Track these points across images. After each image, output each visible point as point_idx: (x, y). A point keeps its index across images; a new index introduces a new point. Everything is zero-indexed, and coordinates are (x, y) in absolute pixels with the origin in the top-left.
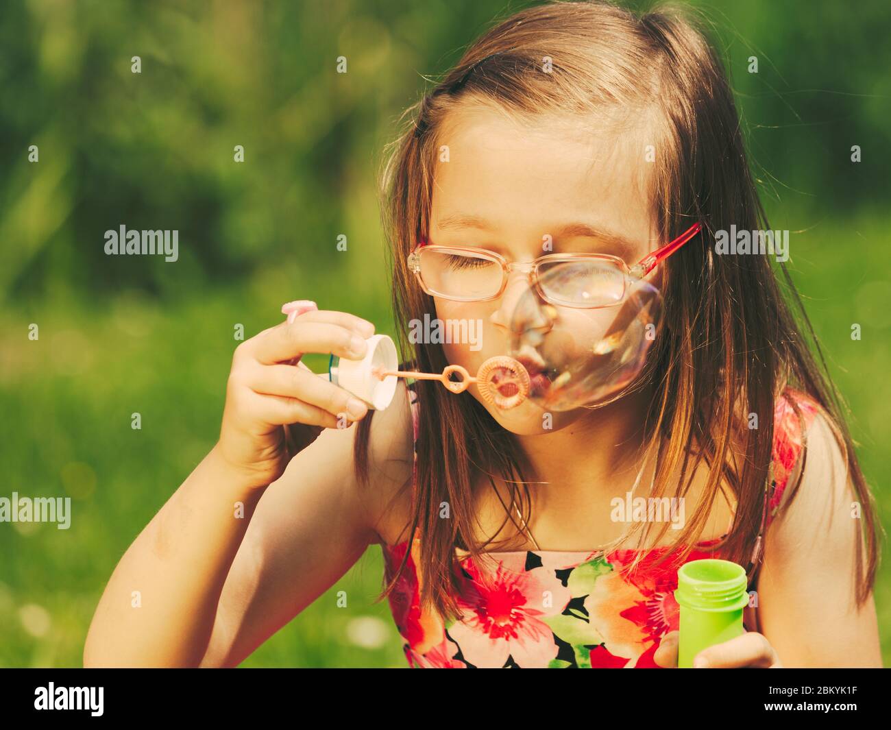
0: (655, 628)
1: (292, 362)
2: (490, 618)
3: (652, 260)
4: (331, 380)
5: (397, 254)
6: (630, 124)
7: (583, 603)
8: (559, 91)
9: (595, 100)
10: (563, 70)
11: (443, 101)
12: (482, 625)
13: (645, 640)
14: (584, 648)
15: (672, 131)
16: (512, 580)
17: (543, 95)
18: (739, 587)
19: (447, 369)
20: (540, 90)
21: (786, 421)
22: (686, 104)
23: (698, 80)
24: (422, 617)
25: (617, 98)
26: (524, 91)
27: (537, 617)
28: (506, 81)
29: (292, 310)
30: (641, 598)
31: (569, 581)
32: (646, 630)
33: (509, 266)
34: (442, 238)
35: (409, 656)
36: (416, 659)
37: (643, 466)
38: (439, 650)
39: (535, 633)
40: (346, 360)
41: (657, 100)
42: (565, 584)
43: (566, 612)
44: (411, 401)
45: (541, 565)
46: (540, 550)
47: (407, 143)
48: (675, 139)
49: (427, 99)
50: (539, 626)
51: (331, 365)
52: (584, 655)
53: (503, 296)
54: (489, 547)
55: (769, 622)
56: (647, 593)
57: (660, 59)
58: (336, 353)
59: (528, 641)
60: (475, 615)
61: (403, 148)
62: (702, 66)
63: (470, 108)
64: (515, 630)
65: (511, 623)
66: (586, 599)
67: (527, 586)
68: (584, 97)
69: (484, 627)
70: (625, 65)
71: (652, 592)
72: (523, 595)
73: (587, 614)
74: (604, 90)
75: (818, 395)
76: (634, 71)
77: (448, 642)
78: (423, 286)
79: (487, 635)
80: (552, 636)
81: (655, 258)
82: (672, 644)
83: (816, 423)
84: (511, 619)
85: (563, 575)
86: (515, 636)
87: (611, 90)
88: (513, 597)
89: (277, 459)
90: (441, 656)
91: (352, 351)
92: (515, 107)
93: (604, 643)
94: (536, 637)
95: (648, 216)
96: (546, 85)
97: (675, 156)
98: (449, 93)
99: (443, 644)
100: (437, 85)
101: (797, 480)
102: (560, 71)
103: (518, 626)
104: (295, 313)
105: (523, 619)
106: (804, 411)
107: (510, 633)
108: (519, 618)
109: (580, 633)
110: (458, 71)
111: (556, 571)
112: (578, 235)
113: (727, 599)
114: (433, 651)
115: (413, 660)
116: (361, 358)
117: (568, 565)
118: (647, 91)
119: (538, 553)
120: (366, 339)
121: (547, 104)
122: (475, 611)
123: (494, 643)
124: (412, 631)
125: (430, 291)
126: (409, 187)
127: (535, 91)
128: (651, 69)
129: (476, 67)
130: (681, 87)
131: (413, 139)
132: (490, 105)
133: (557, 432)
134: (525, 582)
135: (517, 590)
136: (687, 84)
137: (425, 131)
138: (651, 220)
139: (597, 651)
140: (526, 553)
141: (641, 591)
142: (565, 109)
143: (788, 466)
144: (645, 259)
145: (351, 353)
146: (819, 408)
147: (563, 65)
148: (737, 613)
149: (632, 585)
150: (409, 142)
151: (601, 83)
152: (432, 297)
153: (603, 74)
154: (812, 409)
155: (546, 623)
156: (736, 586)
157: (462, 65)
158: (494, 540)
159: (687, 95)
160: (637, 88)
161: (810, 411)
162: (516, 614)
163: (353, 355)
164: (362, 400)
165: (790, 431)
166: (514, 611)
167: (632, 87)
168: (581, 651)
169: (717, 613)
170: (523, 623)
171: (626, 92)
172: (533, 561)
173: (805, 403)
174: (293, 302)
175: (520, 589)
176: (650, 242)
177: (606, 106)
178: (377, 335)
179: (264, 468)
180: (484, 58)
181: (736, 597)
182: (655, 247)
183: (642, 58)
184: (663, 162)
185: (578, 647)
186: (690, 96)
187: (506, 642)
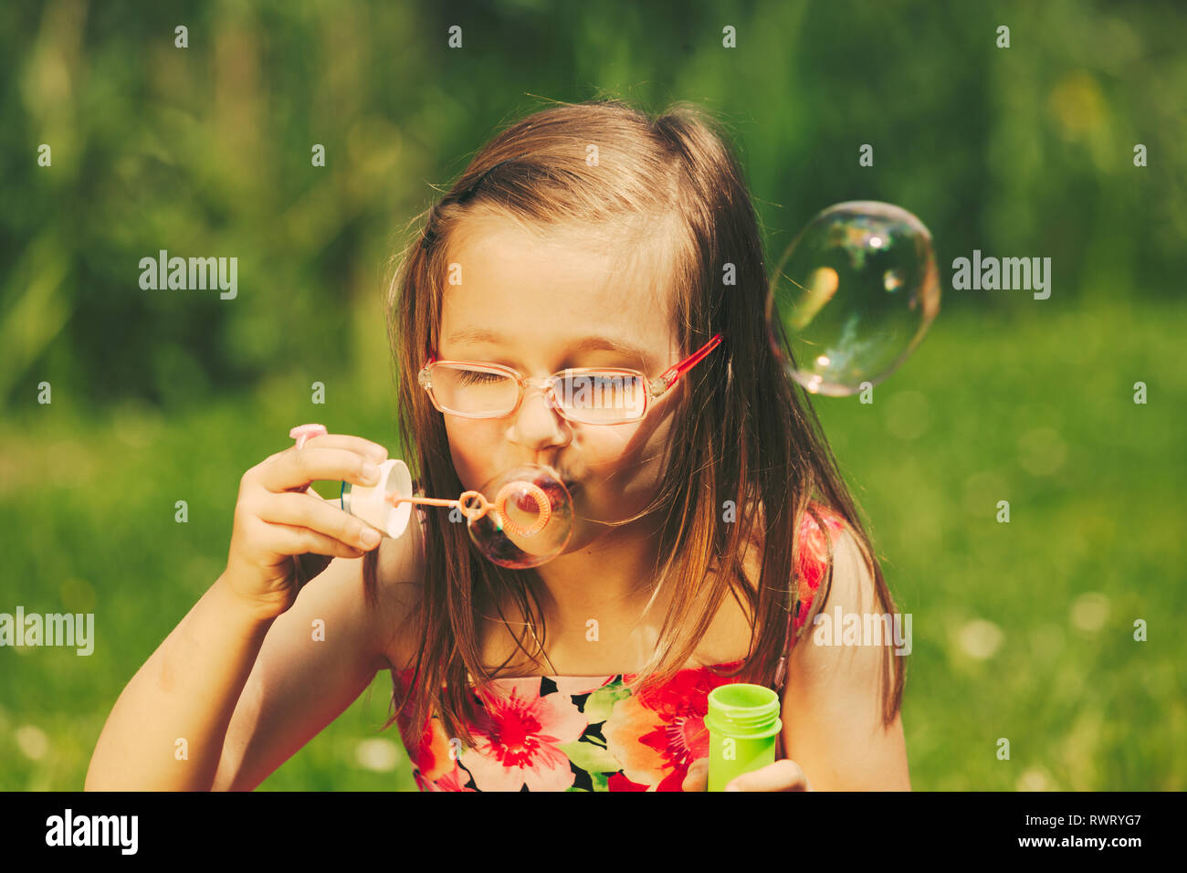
0: (675, 754)
1: (301, 489)
2: (504, 746)
3: (674, 373)
4: (343, 508)
5: (404, 368)
6: (649, 233)
7: (600, 729)
8: (575, 200)
9: (612, 209)
10: (577, 177)
11: (452, 211)
12: (495, 753)
13: (665, 766)
14: (601, 776)
15: (692, 240)
16: (526, 706)
17: (558, 204)
18: (771, 713)
19: (464, 495)
20: (555, 198)
21: (811, 539)
22: (705, 210)
23: (717, 186)
24: (433, 743)
25: (634, 206)
26: (538, 199)
27: (552, 744)
28: (519, 190)
29: (301, 435)
30: (662, 723)
31: (586, 707)
32: (665, 756)
33: (525, 382)
34: (454, 353)
35: (420, 782)
36: (426, 785)
37: (659, 586)
38: (451, 777)
39: (550, 761)
40: (358, 487)
41: (676, 208)
42: (581, 710)
43: (583, 739)
44: (420, 521)
45: (557, 691)
46: (557, 675)
47: (414, 252)
48: (695, 248)
49: (436, 209)
50: (554, 753)
51: (342, 491)
52: (603, 783)
53: (518, 413)
54: (501, 672)
55: (794, 746)
56: (665, 717)
57: (677, 164)
58: (348, 480)
59: (544, 769)
60: (489, 742)
61: (409, 259)
62: (720, 170)
63: (481, 218)
64: (530, 758)
65: (525, 751)
66: (604, 725)
67: (541, 712)
68: (599, 205)
69: (498, 755)
70: (642, 171)
71: (672, 716)
72: (537, 721)
73: (604, 740)
74: (620, 198)
75: (844, 510)
76: (651, 177)
77: (459, 769)
78: (434, 403)
79: (502, 763)
80: (568, 764)
81: (677, 372)
82: (701, 772)
83: (842, 539)
84: (526, 747)
85: (580, 701)
86: (530, 764)
87: (628, 197)
88: (528, 724)
89: (287, 590)
90: (451, 783)
91: (366, 478)
92: (529, 216)
93: (622, 770)
94: (551, 764)
95: (668, 327)
96: (560, 193)
97: (695, 265)
98: (458, 203)
99: (455, 772)
100: (446, 193)
101: (823, 599)
102: (575, 179)
103: (533, 753)
104: (305, 437)
105: (538, 746)
106: (830, 528)
107: (523, 760)
108: (534, 745)
109: (599, 760)
110: (467, 179)
111: (572, 696)
112: (596, 349)
113: (759, 726)
114: (445, 778)
115: (423, 785)
116: (374, 485)
117: (586, 690)
118: (665, 197)
119: (553, 678)
120: (379, 464)
121: (563, 214)
122: (488, 739)
123: (508, 771)
124: (423, 757)
125: (442, 408)
126: (417, 300)
127: (549, 200)
128: (668, 174)
129: (486, 175)
130: (699, 192)
131: (420, 251)
132: (502, 215)
133: (573, 553)
134: (539, 708)
135: (531, 716)
136: (705, 188)
137: (433, 243)
138: (671, 331)
139: (616, 777)
140: (541, 678)
141: (661, 716)
142: (580, 218)
143: (812, 584)
144: (667, 372)
145: (362, 479)
146: (845, 523)
147: (579, 172)
148: (769, 740)
149: (650, 710)
150: (416, 253)
151: (618, 191)
152: (441, 414)
153: (619, 180)
154: (838, 524)
155: (562, 749)
156: (769, 712)
157: (471, 173)
158: (508, 665)
159: (706, 202)
160: (654, 194)
161: (836, 527)
162: (530, 741)
163: (366, 481)
164: (375, 528)
165: (816, 548)
166: (528, 738)
167: (649, 194)
168: (599, 779)
169: (748, 740)
170: (538, 750)
171: (643, 199)
172: (548, 687)
173: (830, 518)
174: (302, 426)
175: (534, 715)
176: (670, 355)
177: (623, 214)
178: (391, 460)
179: (275, 598)
180: (494, 165)
181: (769, 723)
182: (676, 361)
183: (659, 163)
184: (683, 272)
185: (596, 774)
186: (710, 203)
187: (521, 770)
